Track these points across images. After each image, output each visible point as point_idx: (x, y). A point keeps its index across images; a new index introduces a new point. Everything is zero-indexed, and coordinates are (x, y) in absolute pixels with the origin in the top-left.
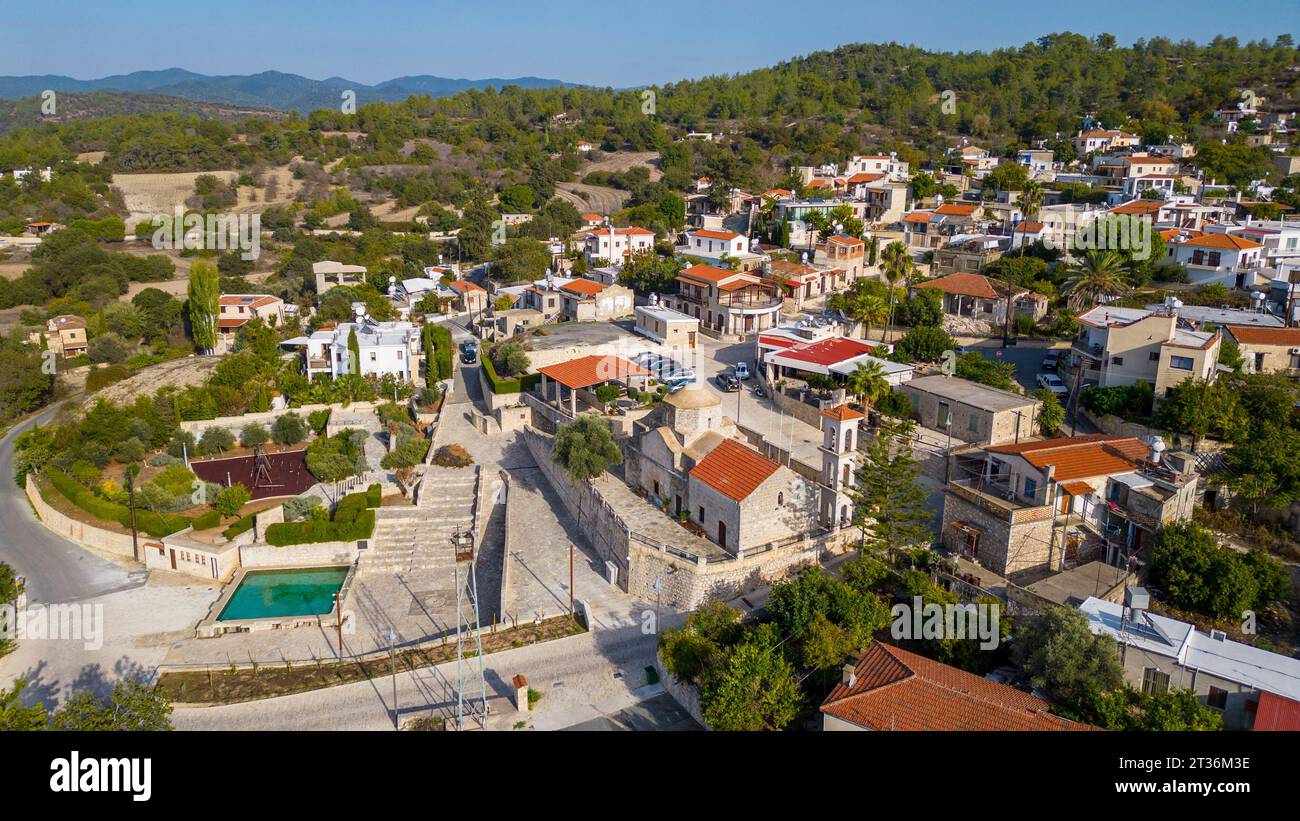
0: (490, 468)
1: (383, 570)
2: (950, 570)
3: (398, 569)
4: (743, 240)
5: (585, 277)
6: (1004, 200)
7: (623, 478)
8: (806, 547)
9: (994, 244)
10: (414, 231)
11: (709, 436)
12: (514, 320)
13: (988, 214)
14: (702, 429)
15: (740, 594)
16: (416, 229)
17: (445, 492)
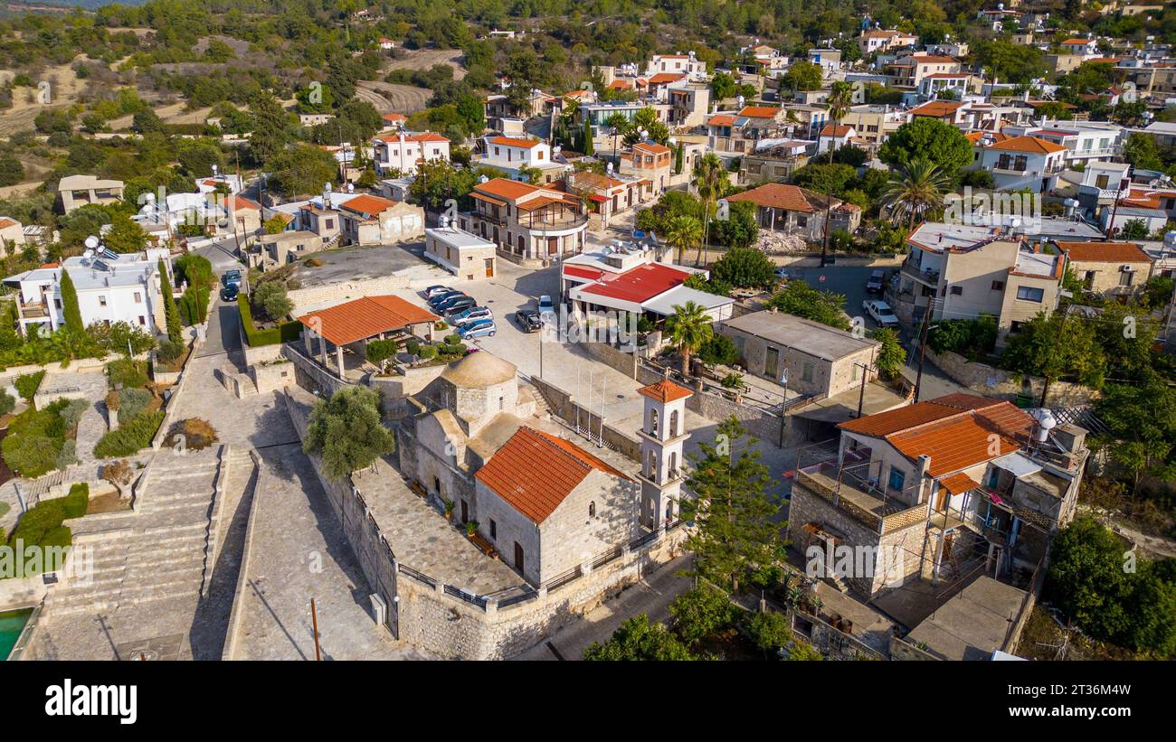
0: (237, 447)
1: (80, 610)
2: (812, 611)
3: (100, 607)
4: (544, 147)
5: (373, 190)
6: (801, 101)
7: (397, 467)
8: (626, 563)
9: (802, 149)
10: (206, 133)
11: (501, 422)
12: (285, 246)
13: (790, 115)
14: (492, 411)
15: (544, 637)
16: (208, 131)
17: (175, 486)
